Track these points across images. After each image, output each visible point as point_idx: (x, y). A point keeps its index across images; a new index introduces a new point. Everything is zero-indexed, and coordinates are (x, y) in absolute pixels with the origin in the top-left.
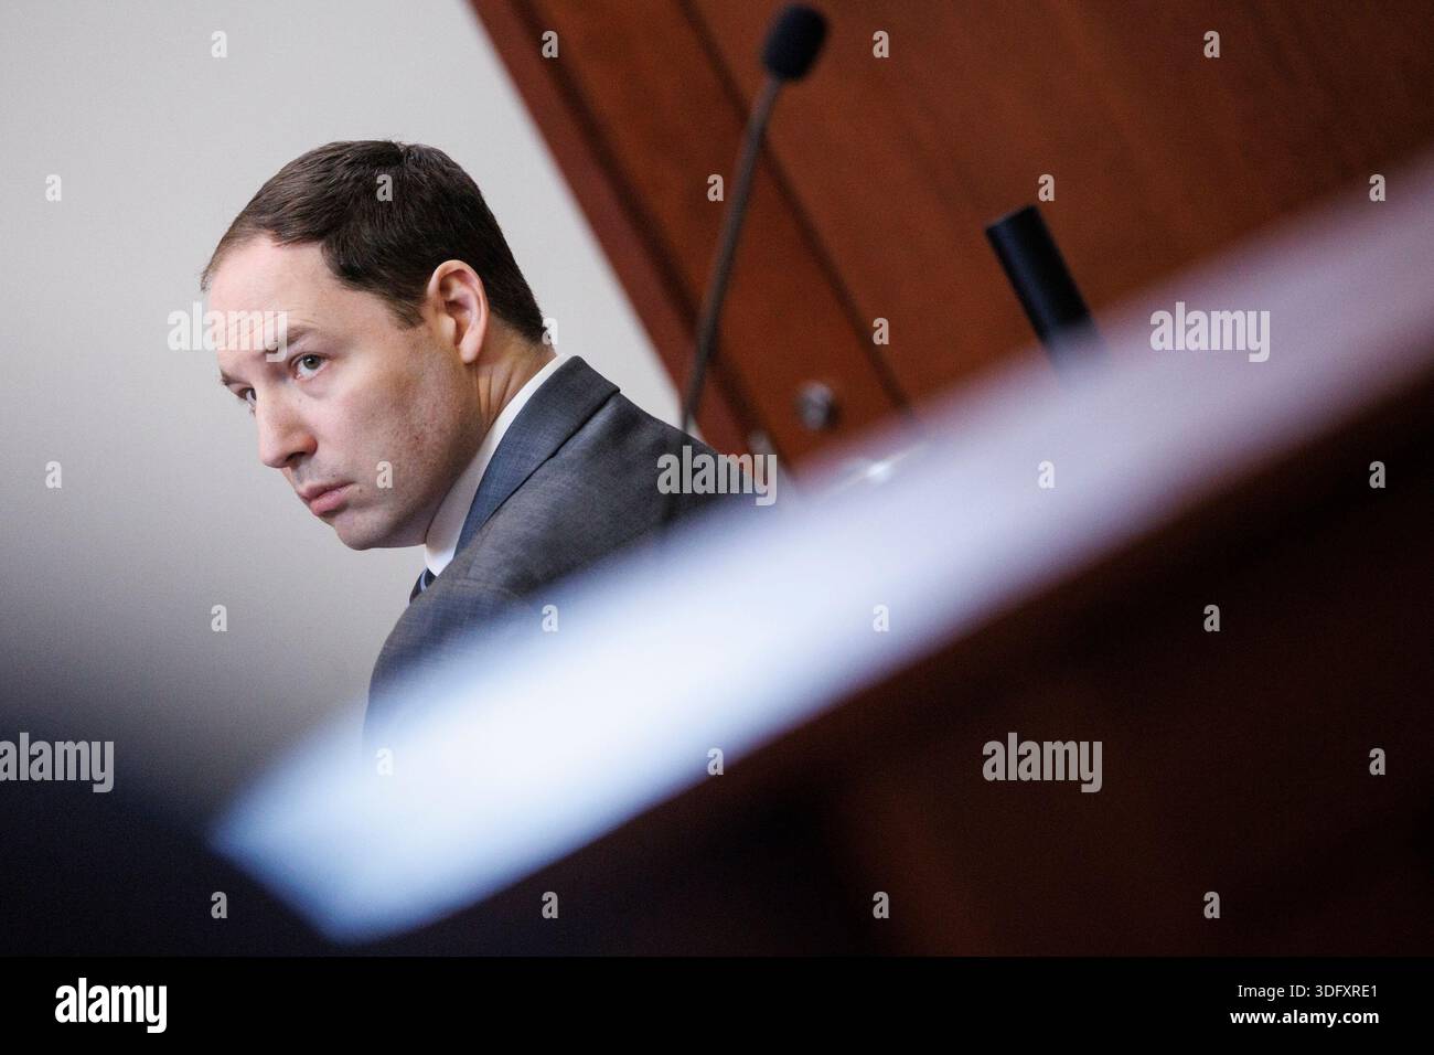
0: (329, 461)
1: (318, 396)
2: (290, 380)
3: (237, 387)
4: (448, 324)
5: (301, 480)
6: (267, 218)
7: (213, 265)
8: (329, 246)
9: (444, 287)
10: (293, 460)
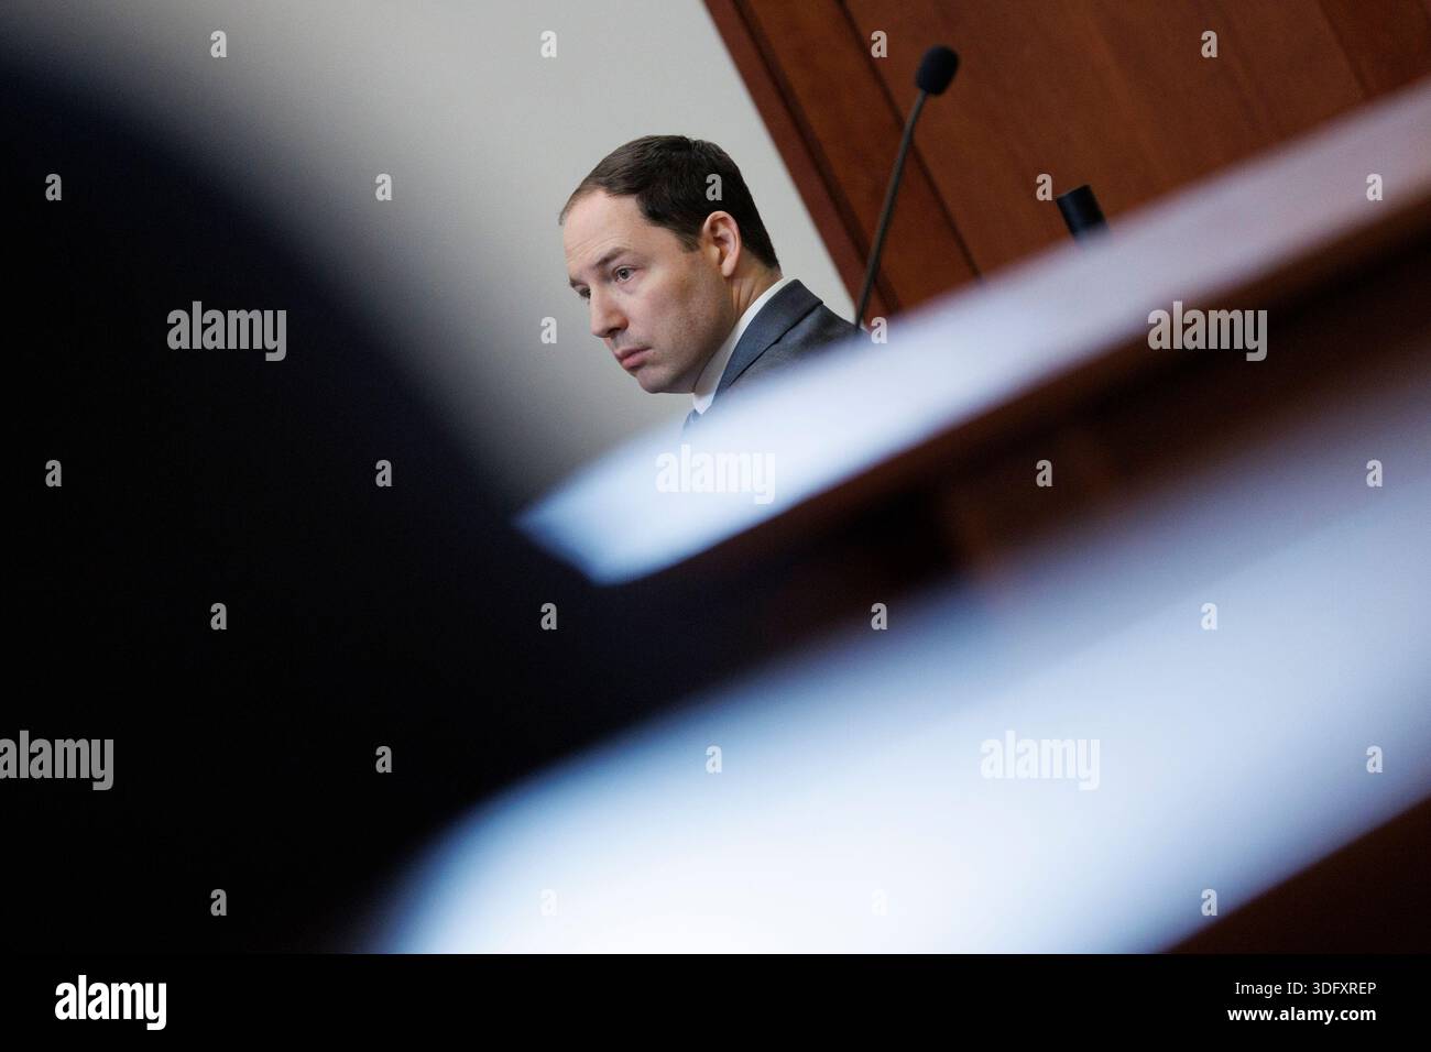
0: (636, 333)
1: (630, 293)
2: (613, 282)
3: (579, 287)
4: (715, 251)
5: (617, 346)
6: (603, 179)
7: (567, 209)
8: (641, 198)
9: (713, 228)
10: (612, 332)
